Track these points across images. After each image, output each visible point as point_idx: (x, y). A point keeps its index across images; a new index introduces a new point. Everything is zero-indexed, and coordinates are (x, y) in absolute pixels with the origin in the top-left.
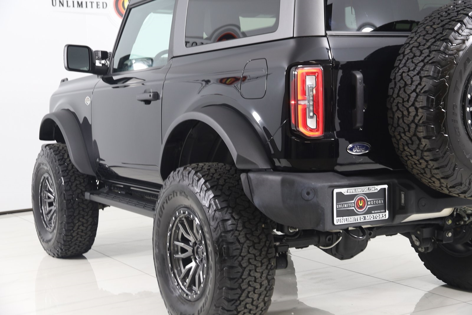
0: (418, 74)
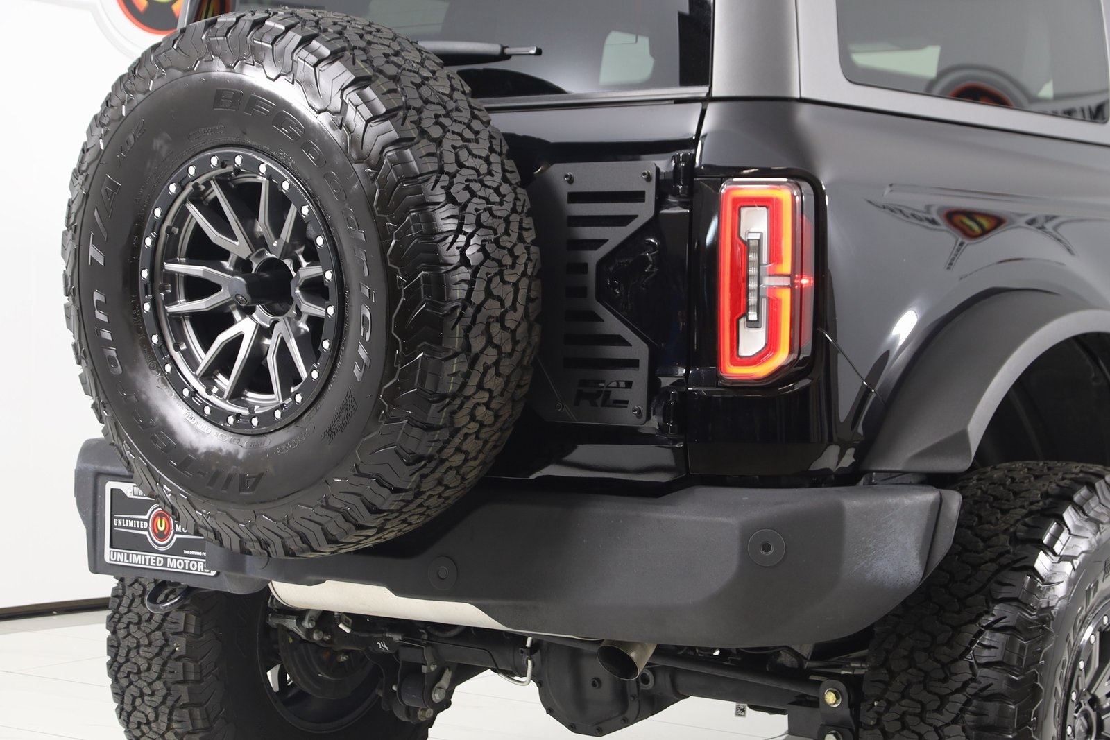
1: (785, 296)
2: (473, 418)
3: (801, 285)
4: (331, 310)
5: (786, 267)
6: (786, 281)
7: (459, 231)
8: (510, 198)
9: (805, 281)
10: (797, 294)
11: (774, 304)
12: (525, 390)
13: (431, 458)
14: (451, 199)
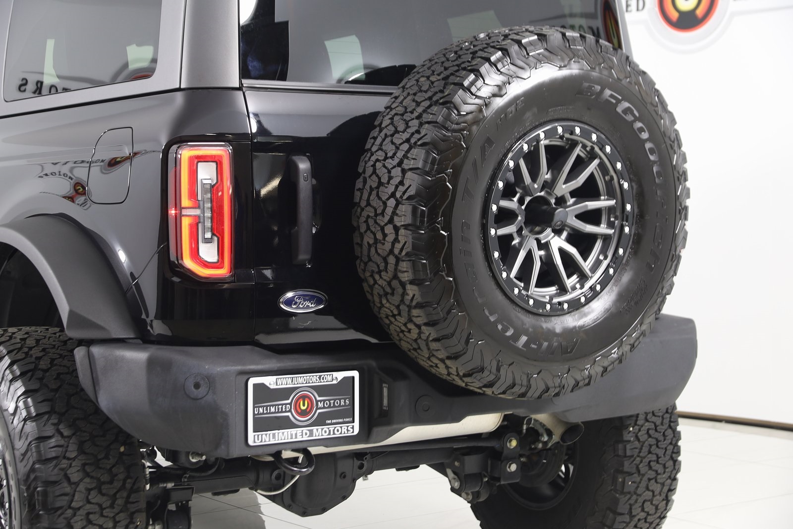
0: (400, 164)
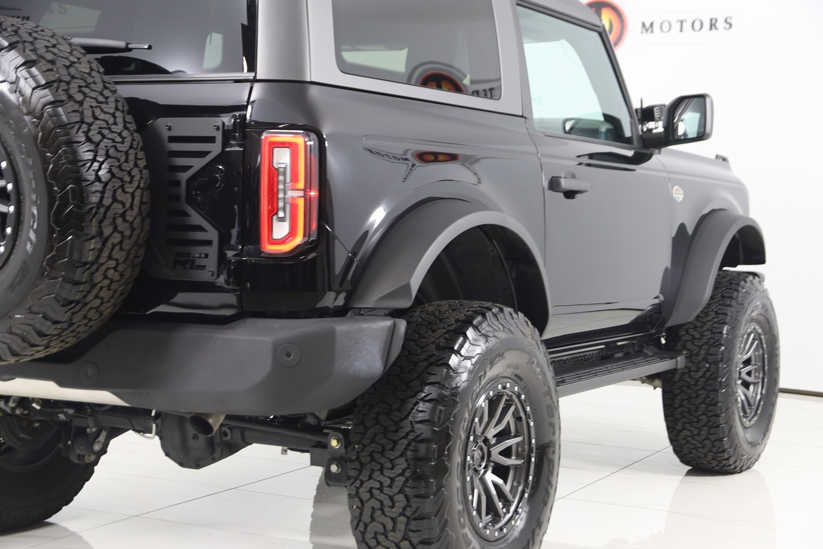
1: (301, 203)
2: (105, 277)
3: (310, 196)
4: (12, 209)
5: (301, 185)
6: (301, 193)
7: (94, 160)
8: (128, 140)
9: (312, 193)
10: (308, 201)
11: (294, 207)
12: (140, 259)
13: (78, 302)
14: (89, 140)
